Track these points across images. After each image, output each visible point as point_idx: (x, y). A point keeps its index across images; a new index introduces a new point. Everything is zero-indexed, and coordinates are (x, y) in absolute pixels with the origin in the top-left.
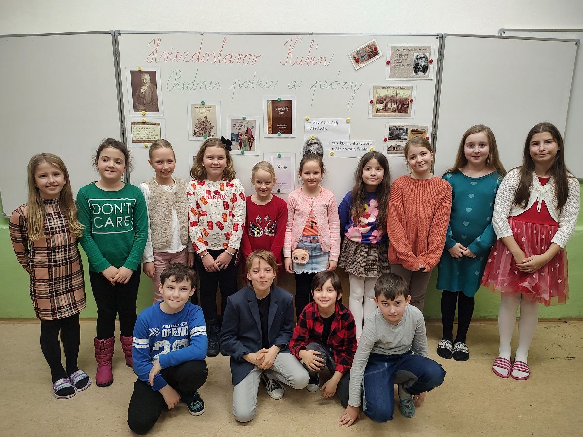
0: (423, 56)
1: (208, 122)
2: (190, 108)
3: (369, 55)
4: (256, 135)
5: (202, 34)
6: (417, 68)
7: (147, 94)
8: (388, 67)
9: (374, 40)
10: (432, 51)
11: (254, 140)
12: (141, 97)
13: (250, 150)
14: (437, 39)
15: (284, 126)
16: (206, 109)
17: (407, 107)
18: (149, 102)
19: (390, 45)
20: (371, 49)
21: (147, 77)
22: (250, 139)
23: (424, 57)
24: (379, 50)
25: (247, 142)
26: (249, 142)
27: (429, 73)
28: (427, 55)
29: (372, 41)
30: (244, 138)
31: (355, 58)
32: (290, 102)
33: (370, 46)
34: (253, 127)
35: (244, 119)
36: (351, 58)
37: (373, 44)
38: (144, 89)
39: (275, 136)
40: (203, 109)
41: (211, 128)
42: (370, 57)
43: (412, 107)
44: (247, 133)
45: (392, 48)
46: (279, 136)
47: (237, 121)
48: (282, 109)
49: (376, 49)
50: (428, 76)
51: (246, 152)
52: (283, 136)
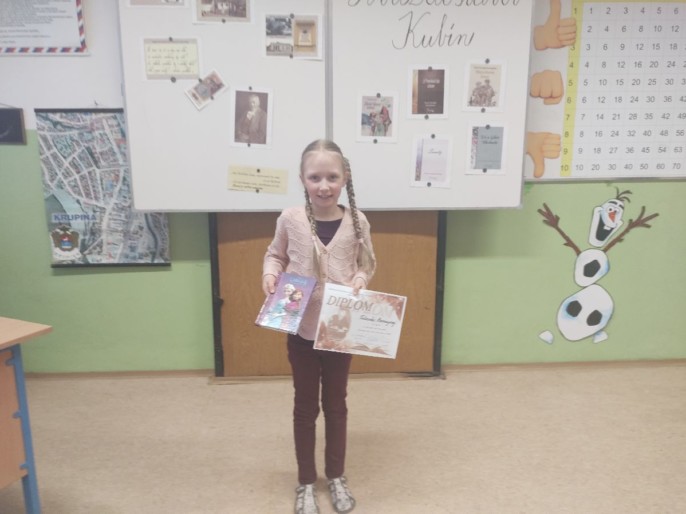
4: (394, 116)
11: (390, 122)
13: (385, 135)
15: (434, 104)
22: (385, 121)
25: (382, 126)
26: (385, 126)
30: (378, 119)
32: (441, 74)
34: (390, 106)
35: (379, 95)
39: (422, 116)
44: (382, 112)
46: (427, 116)
47: (369, 98)
48: (431, 83)
51: (380, 139)
52: (432, 116)
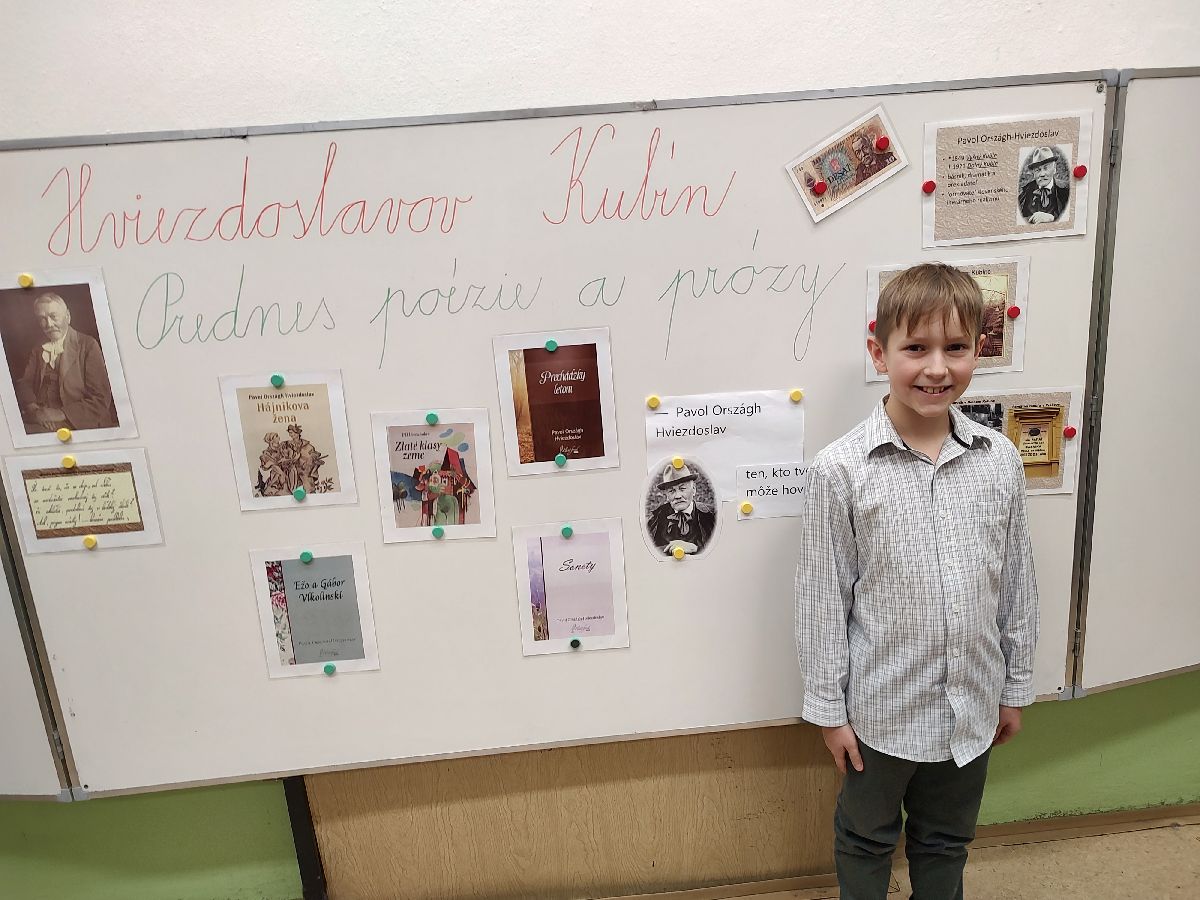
0: (1049, 155)
1: (303, 444)
2: (232, 402)
3: (861, 167)
4: (480, 471)
5: (244, 137)
6: (1030, 200)
7: (65, 369)
8: (930, 205)
9: (878, 110)
10: (1084, 136)
12: (47, 380)
13: (462, 521)
14: (1099, 91)
15: (575, 434)
16: (291, 401)
17: (1000, 336)
18: (77, 395)
19: (933, 126)
20: (866, 143)
21: (57, 311)
22: (459, 486)
23: (1054, 159)
24: (896, 147)
25: (450, 498)
26: (459, 497)
27: (1072, 215)
28: (1066, 150)
29: (872, 114)
30: (438, 483)
31: (809, 181)
32: (590, 351)
33: (862, 136)
34: (465, 447)
35: (433, 421)
36: (795, 180)
37: (874, 128)
38: (52, 351)
39: (548, 466)
40: (278, 402)
41: (318, 461)
42: (863, 174)
43: (1017, 334)
44: (446, 465)
45: (943, 134)
46: (561, 466)
48: (565, 379)
49: (884, 143)
50: (1069, 225)
52: (574, 464)
